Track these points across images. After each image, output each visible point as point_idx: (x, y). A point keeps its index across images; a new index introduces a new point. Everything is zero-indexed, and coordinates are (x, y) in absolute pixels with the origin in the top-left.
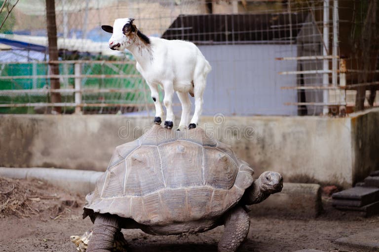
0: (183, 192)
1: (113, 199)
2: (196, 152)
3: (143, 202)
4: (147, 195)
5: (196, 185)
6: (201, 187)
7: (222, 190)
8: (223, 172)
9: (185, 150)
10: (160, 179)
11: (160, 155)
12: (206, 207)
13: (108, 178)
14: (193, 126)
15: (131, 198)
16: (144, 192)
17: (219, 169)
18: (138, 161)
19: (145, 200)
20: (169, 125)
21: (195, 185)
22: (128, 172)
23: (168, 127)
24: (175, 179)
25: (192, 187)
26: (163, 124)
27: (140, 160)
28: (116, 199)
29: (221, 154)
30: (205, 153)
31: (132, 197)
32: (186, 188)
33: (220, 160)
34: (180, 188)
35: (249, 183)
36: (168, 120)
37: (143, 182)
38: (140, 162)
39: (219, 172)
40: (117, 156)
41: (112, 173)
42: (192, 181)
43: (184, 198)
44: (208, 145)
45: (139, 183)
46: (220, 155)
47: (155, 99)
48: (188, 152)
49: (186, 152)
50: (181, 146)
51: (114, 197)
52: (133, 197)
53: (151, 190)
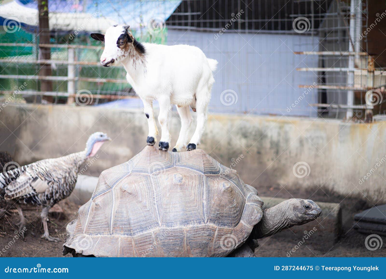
0: (182, 232)
1: (98, 238)
2: (196, 182)
3: (133, 243)
4: (138, 235)
5: (196, 224)
6: (202, 225)
7: (226, 228)
8: (228, 207)
9: (183, 180)
10: (154, 216)
11: (154, 185)
12: (208, 249)
13: (92, 210)
14: (192, 146)
15: (120, 239)
16: (135, 231)
17: (223, 203)
18: (128, 193)
19: (135, 241)
20: (164, 146)
21: (194, 223)
22: (115, 205)
23: (164, 149)
24: (171, 216)
25: (191, 226)
26: (157, 146)
27: (129, 192)
28: (102, 237)
29: (225, 184)
30: (207, 183)
31: (121, 237)
32: (184, 227)
33: (224, 191)
34: (177, 227)
35: (257, 218)
36: (162, 140)
37: (133, 218)
38: (130, 194)
39: (223, 206)
40: (103, 183)
41: (96, 205)
42: (191, 219)
43: (182, 239)
44: (211, 172)
45: (129, 220)
46: (224, 186)
47: (148, 116)
48: (187, 182)
49: (185, 183)
50: (179, 176)
51: (99, 235)
52: (123, 236)
53: (142, 229)
